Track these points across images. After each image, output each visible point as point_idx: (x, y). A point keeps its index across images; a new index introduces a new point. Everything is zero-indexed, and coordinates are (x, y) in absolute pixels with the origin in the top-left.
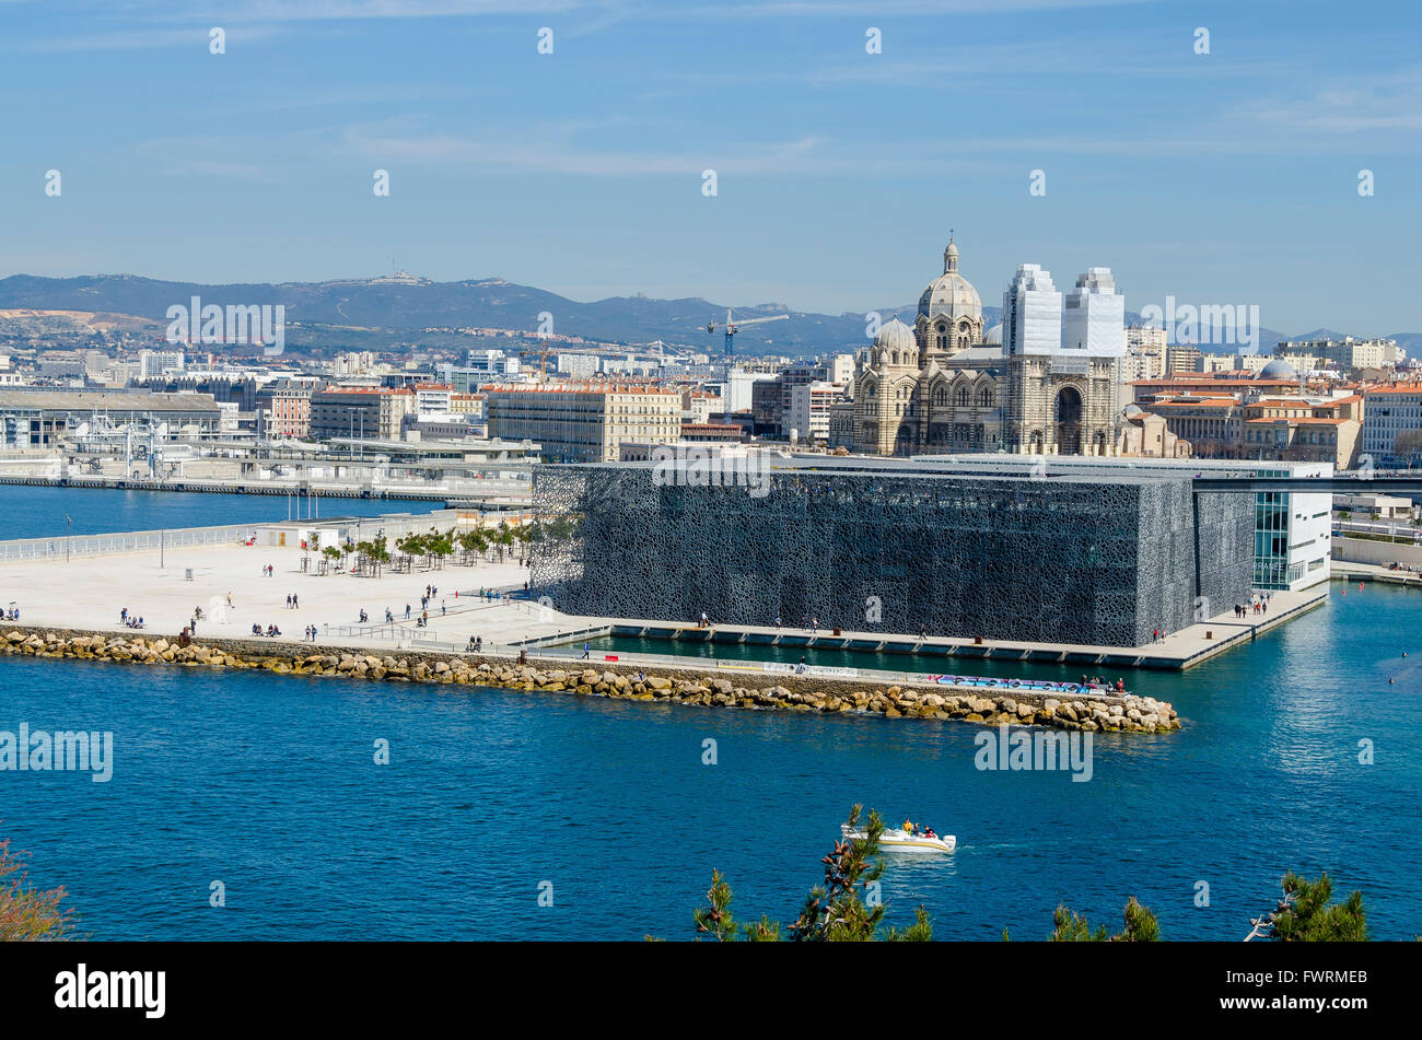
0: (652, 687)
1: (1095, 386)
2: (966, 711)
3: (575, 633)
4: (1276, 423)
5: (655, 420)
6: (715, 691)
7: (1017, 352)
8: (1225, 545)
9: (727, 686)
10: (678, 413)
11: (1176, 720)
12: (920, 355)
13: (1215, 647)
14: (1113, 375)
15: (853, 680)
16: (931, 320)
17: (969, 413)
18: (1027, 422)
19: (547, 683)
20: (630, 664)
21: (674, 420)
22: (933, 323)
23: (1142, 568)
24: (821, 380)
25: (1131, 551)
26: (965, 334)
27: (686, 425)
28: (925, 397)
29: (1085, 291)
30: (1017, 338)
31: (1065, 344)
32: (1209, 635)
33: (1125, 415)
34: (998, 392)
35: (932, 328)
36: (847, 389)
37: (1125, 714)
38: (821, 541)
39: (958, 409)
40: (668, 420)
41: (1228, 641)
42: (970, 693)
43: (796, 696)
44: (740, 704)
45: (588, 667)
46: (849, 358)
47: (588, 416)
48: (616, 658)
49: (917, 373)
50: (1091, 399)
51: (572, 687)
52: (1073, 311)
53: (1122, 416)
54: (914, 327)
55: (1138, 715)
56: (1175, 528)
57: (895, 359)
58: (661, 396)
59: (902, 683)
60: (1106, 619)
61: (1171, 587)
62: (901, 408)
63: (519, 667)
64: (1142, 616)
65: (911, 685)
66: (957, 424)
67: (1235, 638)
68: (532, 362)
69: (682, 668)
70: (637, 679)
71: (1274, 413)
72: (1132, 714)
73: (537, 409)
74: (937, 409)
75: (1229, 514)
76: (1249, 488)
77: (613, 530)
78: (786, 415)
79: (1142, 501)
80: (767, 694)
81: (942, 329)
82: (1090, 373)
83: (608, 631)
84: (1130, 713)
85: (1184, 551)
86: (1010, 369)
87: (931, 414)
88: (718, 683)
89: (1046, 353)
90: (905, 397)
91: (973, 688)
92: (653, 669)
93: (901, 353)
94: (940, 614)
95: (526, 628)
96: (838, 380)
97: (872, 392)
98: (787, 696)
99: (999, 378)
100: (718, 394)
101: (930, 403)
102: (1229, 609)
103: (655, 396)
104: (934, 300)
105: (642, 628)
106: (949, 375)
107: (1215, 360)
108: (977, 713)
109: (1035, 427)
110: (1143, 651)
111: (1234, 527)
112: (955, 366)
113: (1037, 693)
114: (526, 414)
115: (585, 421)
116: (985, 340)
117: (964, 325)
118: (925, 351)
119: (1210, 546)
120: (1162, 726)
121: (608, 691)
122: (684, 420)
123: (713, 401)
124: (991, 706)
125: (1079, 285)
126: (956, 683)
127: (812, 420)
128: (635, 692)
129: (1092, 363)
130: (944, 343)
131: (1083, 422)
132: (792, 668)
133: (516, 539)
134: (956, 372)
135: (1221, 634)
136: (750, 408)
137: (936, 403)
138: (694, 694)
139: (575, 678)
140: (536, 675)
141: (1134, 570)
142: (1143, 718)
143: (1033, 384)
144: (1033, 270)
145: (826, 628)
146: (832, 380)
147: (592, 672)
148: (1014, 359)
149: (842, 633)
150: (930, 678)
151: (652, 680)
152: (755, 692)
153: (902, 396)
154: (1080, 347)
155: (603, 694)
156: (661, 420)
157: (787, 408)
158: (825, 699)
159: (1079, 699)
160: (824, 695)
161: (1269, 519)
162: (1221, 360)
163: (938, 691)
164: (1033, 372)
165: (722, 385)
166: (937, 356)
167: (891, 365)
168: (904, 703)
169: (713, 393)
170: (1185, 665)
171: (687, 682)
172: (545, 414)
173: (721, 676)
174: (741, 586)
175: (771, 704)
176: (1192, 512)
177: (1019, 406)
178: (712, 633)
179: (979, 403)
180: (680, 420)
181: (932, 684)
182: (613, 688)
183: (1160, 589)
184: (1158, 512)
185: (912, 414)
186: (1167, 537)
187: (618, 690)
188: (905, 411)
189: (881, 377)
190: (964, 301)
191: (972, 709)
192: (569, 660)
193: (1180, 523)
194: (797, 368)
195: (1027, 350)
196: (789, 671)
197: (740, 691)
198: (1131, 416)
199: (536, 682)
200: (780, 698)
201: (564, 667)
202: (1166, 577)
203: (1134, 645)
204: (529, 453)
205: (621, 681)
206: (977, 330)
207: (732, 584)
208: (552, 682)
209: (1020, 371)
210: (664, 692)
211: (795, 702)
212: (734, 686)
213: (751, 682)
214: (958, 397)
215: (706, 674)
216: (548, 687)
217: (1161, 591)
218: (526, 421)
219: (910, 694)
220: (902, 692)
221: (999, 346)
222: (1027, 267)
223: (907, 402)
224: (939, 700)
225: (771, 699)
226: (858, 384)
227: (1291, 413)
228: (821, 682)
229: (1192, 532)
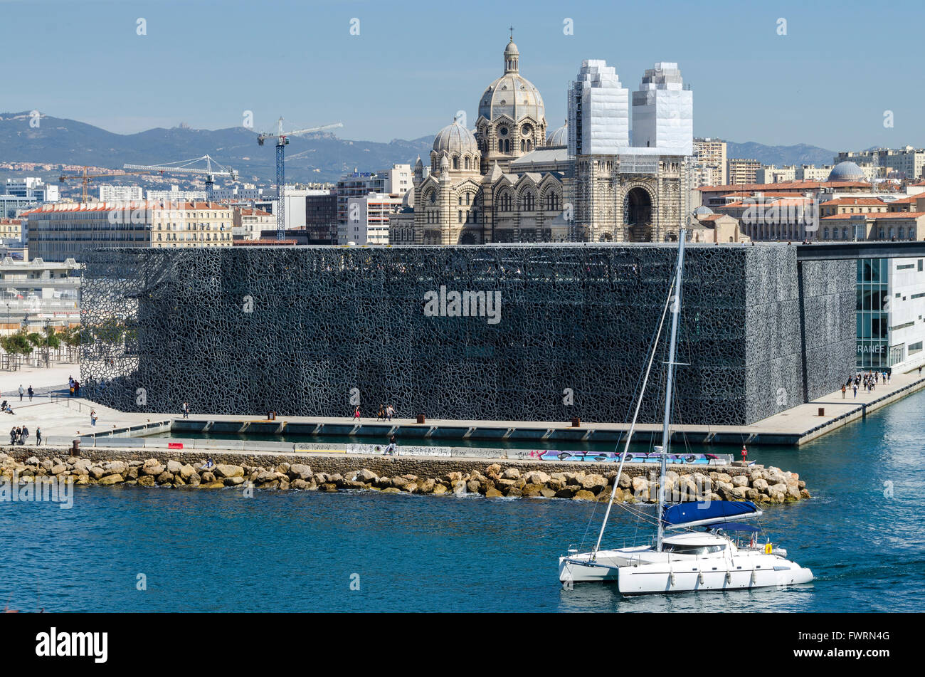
0: (222, 475)
1: (666, 186)
2: (575, 487)
3: (132, 429)
4: (854, 218)
5: (205, 237)
6: (293, 476)
7: (584, 152)
8: (829, 321)
9: (306, 470)
10: (229, 229)
11: (806, 491)
12: (482, 159)
13: (829, 423)
14: (684, 174)
15: (445, 460)
16: (492, 123)
17: (535, 218)
18: (596, 225)
19: (104, 475)
20: (196, 452)
21: (225, 236)
22: (494, 126)
23: (749, 339)
24: (378, 192)
25: (737, 319)
26: (528, 136)
27: (237, 241)
28: (488, 203)
29: (652, 86)
30: (584, 137)
31: (634, 142)
32: (821, 412)
33: (696, 217)
34: (565, 195)
35: (493, 131)
36: (406, 198)
37: (751, 484)
38: (400, 321)
39: (523, 214)
40: (219, 236)
41: (842, 417)
42: (578, 468)
43: (385, 479)
44: (322, 489)
45: (149, 455)
46: (407, 168)
47: (134, 234)
48: (180, 446)
49: (479, 178)
50: (661, 198)
51: (132, 479)
52: (640, 108)
53: (692, 218)
54: (475, 130)
55: (765, 485)
56: (781, 298)
57: (456, 166)
58: (211, 211)
59: (502, 461)
60: (713, 395)
61: (779, 361)
62: (464, 215)
63: (72, 459)
64: (751, 392)
65: (512, 462)
66: (523, 230)
67: (848, 415)
68: (73, 196)
69: (256, 454)
70: (204, 468)
71: (848, 210)
72: (759, 484)
73: (79, 229)
74: (501, 215)
75: (832, 287)
76: (858, 254)
77: (171, 317)
78: (342, 230)
79: (748, 265)
80: (352, 478)
81: (504, 132)
82: (660, 173)
83: (168, 427)
84: (757, 483)
85: (790, 323)
86: (578, 169)
87: (496, 220)
88: (296, 468)
89: (614, 151)
90: (468, 204)
91: (581, 463)
92: (222, 456)
93: (462, 157)
94: (532, 396)
95: (77, 425)
96: (395, 191)
97: (433, 199)
98: (374, 479)
99: (565, 181)
100: (269, 211)
101: (493, 209)
102: (835, 390)
103: (205, 211)
104: (495, 101)
105: (206, 422)
106: (513, 179)
107: (776, 171)
108: (587, 489)
109: (605, 230)
110: (755, 428)
111: (837, 301)
112: (520, 170)
113: (652, 465)
114: (68, 234)
115: (131, 239)
116: (549, 142)
117: (527, 127)
118: (487, 155)
119: (815, 321)
120: (792, 496)
121: (173, 481)
122: (235, 237)
123: (265, 218)
124: (602, 481)
125: (646, 80)
126: (561, 459)
127: (370, 233)
128: (203, 481)
129: (661, 163)
130: (506, 146)
131: (654, 224)
132: (378, 449)
133: (63, 344)
134: (520, 176)
135: (832, 412)
136: (305, 225)
137: (500, 208)
138: (269, 481)
139: (135, 469)
140: (91, 466)
141: (743, 342)
142: (770, 489)
143: (601, 186)
144: (599, 65)
145: (409, 417)
146: (390, 191)
147: (154, 461)
148: (581, 160)
149: (426, 421)
150: (532, 454)
151: (223, 468)
152: (338, 476)
153: (464, 202)
154: (648, 146)
155: (169, 485)
156: (212, 236)
157: (343, 222)
158: (416, 481)
159: (699, 470)
160: (415, 477)
161: (867, 299)
162: (780, 171)
163: (542, 468)
164: (600, 173)
165: (274, 203)
166: (500, 160)
167: (452, 170)
168: (505, 482)
169: (264, 210)
170: (801, 441)
171: (261, 468)
172: (88, 234)
173: (299, 460)
174: (313, 375)
175: (359, 487)
176: (797, 283)
177: (588, 208)
178: (283, 426)
179: (545, 207)
180: (231, 236)
181: (534, 460)
182: (178, 478)
183: (767, 363)
184: (764, 279)
185: (475, 221)
186: (774, 307)
187: (183, 479)
188: (468, 218)
189: (442, 183)
190: (526, 102)
191: (581, 485)
192: (128, 450)
193: (786, 293)
194: (353, 179)
195: (594, 150)
196: (374, 452)
197: (321, 476)
198: (702, 217)
199: (91, 474)
200: (366, 482)
201: (123, 457)
202: (774, 350)
203: (744, 423)
204: (72, 273)
205: (188, 470)
206: (540, 131)
207: (303, 371)
208: (109, 474)
209: (588, 171)
210: (236, 480)
211: (383, 486)
212: (315, 471)
213: (332, 466)
214: (523, 201)
215: (283, 460)
216: (106, 480)
217: (769, 366)
218: (68, 242)
219: (512, 472)
220: (503, 470)
221: (564, 147)
222: (592, 63)
223: (469, 208)
224: (544, 477)
225: (356, 483)
226: (418, 191)
227: (865, 210)
228: (411, 463)
229: (797, 304)
